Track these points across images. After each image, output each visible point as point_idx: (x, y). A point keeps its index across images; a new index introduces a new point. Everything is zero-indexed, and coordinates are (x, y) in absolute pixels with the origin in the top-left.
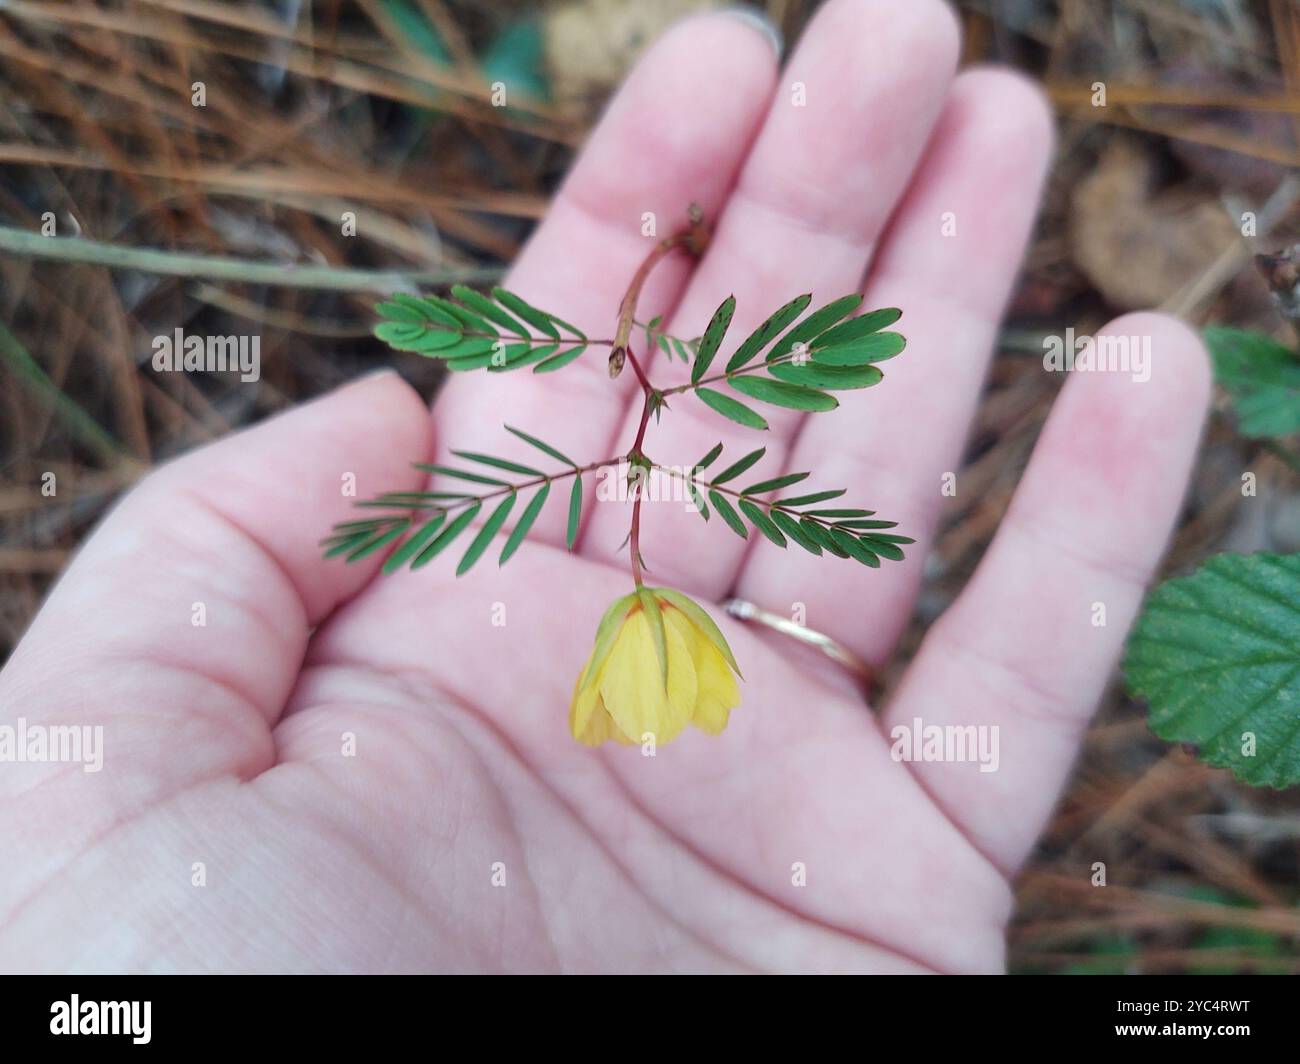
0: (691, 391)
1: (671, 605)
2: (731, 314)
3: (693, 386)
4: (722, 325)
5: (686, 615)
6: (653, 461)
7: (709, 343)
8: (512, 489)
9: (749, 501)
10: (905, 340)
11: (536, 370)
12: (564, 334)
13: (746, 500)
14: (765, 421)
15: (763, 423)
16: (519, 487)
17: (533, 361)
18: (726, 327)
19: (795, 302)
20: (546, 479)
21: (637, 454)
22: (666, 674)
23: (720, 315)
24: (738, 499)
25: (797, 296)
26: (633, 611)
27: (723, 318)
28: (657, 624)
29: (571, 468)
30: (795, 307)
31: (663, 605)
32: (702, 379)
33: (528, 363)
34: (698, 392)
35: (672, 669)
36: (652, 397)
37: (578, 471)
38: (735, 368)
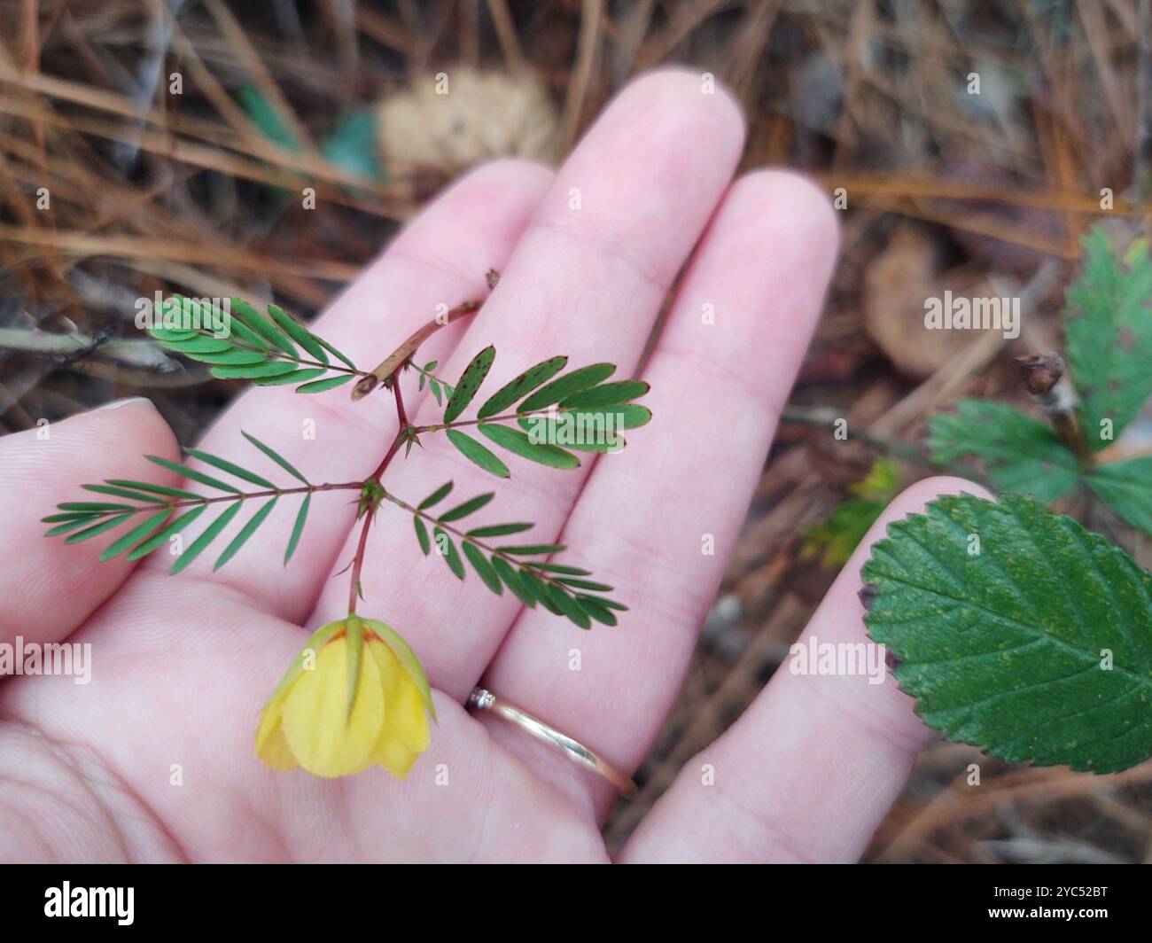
0: (443, 431)
1: (379, 639)
2: (490, 364)
3: (445, 427)
4: (480, 373)
5: (391, 650)
6: (387, 490)
7: (465, 387)
8: (241, 496)
9: (475, 544)
10: (651, 414)
11: (298, 390)
12: (333, 361)
13: (470, 542)
14: (508, 470)
15: (505, 471)
16: (248, 496)
17: (297, 381)
18: (484, 375)
19: (551, 361)
20: (277, 492)
21: (374, 481)
22: (352, 706)
23: (479, 362)
24: (462, 539)
25: (554, 356)
26: (336, 638)
27: (482, 365)
28: (355, 654)
29: (304, 485)
30: (552, 366)
31: (367, 637)
32: (454, 422)
33: (293, 382)
34: (448, 433)
35: (360, 700)
36: (405, 431)
37: (310, 489)
38: (487, 416)
